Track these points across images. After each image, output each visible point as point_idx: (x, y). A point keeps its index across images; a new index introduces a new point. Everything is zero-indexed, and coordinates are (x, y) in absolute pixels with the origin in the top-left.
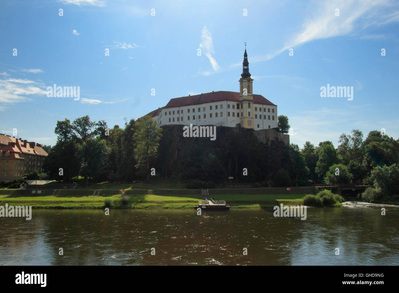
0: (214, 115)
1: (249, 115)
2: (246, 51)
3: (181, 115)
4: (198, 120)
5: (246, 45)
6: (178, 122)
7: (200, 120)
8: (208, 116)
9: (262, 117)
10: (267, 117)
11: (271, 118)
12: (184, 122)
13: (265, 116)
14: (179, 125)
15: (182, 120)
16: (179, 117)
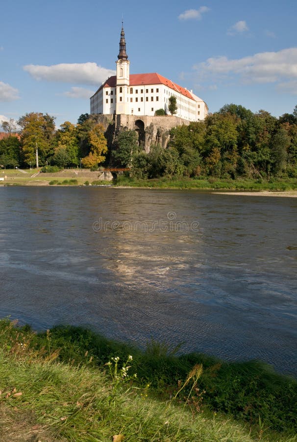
1: (121, 100)
2: (122, 29)
9: (144, 99)
10: (150, 99)
11: (155, 99)
13: (147, 98)
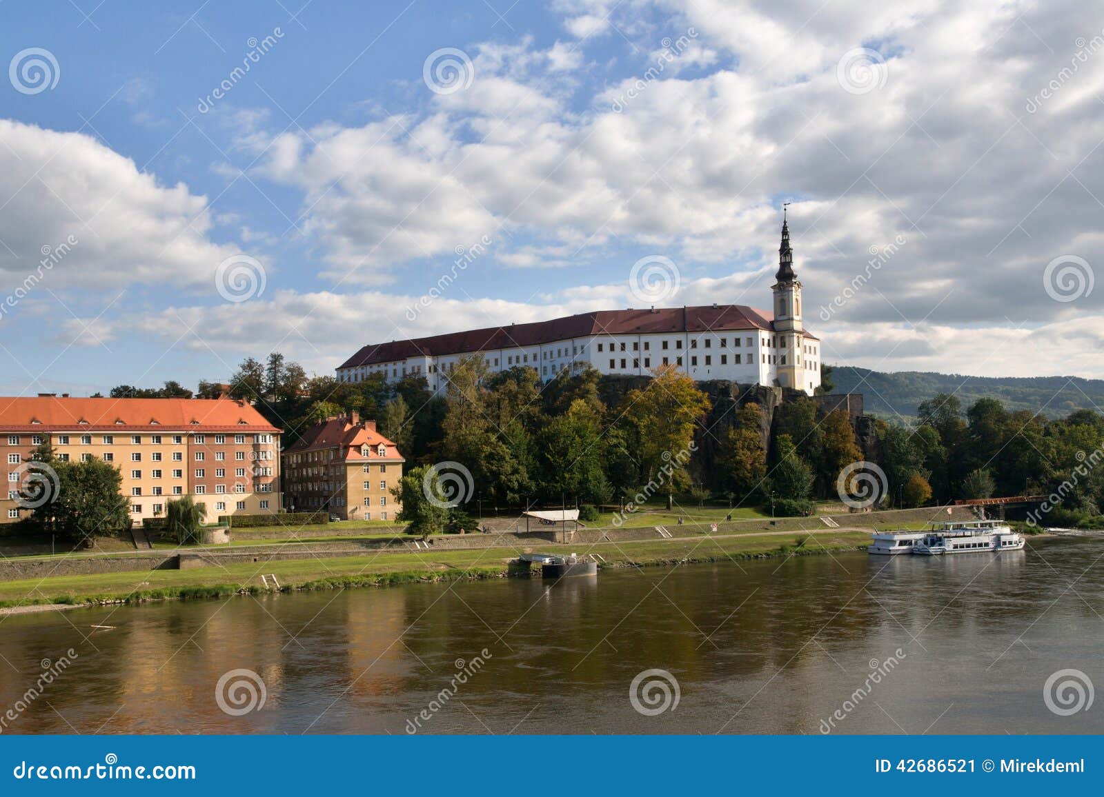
0: (731, 360)
1: (798, 361)
2: (785, 223)
3: (644, 354)
4: (691, 368)
5: (785, 209)
6: (637, 369)
7: (695, 367)
8: (716, 360)
12: (652, 371)
14: (640, 377)
15: (647, 364)
16: (637, 357)
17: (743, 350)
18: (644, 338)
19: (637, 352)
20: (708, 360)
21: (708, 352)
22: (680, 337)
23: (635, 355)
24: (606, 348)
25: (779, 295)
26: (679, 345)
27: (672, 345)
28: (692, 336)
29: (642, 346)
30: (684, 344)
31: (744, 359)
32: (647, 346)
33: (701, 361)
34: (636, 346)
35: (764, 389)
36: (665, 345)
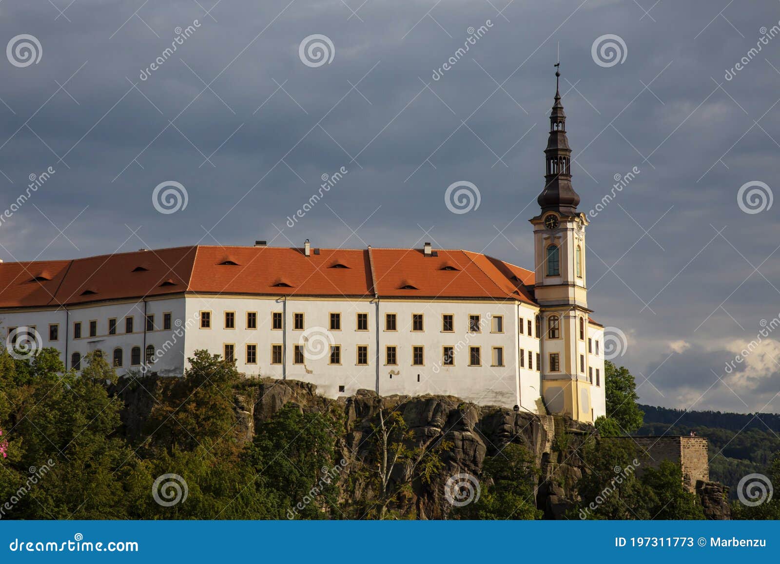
0: (462, 356)
2: (557, 99)
3: (294, 337)
4: (385, 370)
5: (558, 75)
6: (279, 367)
7: (391, 367)
8: (433, 357)
12: (309, 372)
14: (283, 382)
15: (299, 358)
16: (280, 342)
17: (486, 340)
18: (294, 306)
19: (279, 333)
20: (418, 355)
21: (418, 338)
22: (364, 306)
23: (276, 337)
24: (218, 321)
25: (545, 236)
26: (362, 322)
27: (349, 322)
28: (388, 307)
29: (290, 321)
30: (371, 322)
31: (487, 356)
32: (299, 321)
33: (405, 356)
34: (278, 321)
35: (528, 417)
36: (335, 322)
